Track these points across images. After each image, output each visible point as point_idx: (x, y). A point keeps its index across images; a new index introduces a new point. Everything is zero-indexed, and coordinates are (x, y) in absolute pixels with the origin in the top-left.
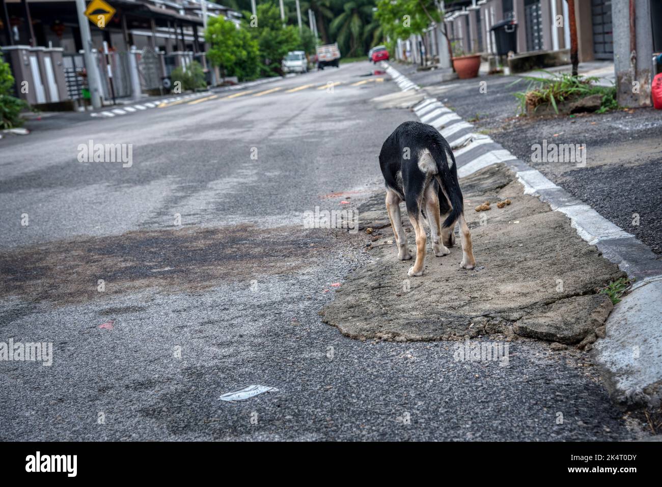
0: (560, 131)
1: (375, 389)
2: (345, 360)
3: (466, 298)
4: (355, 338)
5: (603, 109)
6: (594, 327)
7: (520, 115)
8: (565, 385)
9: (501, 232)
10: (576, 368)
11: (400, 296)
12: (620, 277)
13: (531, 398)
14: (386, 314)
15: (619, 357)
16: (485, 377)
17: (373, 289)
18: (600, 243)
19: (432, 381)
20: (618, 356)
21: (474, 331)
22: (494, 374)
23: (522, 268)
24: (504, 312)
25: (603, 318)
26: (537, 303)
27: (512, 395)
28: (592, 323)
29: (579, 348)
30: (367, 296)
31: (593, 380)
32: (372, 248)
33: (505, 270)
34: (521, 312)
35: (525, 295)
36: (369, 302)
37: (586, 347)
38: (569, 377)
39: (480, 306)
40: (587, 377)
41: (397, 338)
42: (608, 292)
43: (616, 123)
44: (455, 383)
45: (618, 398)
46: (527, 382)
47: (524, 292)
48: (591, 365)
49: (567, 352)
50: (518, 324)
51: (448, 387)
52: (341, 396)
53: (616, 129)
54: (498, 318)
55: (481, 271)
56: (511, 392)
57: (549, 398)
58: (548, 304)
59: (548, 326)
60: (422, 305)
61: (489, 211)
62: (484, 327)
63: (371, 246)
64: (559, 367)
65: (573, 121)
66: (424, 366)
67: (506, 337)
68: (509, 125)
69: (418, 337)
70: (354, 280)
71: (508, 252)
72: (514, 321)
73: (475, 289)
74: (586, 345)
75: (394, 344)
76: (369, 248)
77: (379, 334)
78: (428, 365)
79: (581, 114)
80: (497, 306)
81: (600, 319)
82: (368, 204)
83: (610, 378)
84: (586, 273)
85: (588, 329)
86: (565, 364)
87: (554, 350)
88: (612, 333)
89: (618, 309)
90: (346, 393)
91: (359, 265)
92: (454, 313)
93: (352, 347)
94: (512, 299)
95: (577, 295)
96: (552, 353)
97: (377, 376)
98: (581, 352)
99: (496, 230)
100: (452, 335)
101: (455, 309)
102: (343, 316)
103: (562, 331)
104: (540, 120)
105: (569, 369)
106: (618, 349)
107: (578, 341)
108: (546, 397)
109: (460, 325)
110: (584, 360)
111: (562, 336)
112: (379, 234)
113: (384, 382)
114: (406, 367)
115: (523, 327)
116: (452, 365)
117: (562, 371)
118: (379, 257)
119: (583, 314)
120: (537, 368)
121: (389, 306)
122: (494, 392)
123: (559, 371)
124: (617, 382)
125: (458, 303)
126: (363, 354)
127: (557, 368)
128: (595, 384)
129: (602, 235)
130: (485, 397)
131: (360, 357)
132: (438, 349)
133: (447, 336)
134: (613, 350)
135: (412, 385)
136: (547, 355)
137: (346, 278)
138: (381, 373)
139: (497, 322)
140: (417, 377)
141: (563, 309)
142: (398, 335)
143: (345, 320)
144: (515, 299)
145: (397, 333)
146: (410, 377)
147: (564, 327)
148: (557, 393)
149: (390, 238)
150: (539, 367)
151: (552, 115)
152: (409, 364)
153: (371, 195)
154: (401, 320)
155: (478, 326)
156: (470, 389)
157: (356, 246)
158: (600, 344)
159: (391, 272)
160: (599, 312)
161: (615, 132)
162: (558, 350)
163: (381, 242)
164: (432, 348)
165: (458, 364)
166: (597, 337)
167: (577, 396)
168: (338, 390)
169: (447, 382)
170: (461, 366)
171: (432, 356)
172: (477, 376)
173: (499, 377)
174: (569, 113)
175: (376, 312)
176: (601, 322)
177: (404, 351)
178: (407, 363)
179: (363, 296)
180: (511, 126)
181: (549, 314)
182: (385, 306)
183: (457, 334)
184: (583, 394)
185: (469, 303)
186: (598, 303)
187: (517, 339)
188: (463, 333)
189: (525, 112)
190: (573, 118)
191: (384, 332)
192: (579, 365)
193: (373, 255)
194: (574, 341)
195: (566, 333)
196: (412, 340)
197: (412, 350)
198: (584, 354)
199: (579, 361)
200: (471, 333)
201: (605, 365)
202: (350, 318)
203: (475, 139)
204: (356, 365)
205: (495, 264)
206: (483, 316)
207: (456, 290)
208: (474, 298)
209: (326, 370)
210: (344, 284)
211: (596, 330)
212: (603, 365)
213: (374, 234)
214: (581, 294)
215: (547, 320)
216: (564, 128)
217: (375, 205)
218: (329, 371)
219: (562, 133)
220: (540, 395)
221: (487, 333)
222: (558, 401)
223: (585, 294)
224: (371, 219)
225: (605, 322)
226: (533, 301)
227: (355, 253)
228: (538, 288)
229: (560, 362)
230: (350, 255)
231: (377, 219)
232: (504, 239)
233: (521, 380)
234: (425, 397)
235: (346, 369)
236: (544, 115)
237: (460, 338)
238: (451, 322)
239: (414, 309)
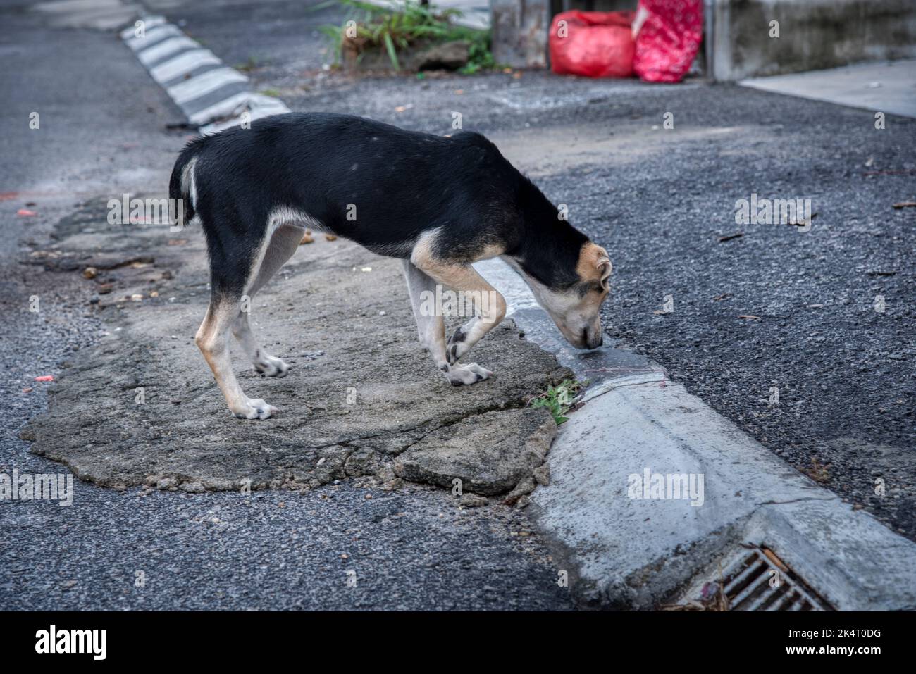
0: (406, 102)
1: (160, 585)
2: (92, 528)
3: (304, 409)
4: (105, 485)
5: (472, 67)
6: (531, 466)
7: (333, 67)
8: (496, 571)
9: (343, 286)
10: (508, 540)
11: (178, 403)
12: (564, 378)
13: (445, 597)
14: (158, 438)
15: (578, 520)
16: (359, 558)
17: (124, 389)
18: (518, 314)
19: (264, 567)
20: (576, 518)
21: (327, 471)
22: (374, 552)
23: (392, 357)
24: (375, 436)
25: (542, 450)
26: (430, 421)
27: (411, 592)
28: (529, 459)
29: (507, 503)
30: (115, 402)
31: (539, 561)
32: (103, 308)
33: (363, 358)
34: (405, 438)
35: (406, 406)
36: (122, 415)
37: (520, 501)
38: (501, 556)
39: (331, 426)
40: (528, 555)
41: (187, 486)
42: (548, 405)
43: (497, 96)
44: (307, 571)
45: (586, 593)
46: (433, 566)
47: (404, 400)
48: (532, 534)
49: (489, 510)
50: (402, 460)
51: (297, 580)
52: (97, 601)
53: (500, 105)
54: (366, 449)
55: (320, 359)
56: (408, 586)
57: (473, 596)
58: (449, 424)
59: (454, 463)
60: (225, 423)
61: (311, 246)
62: (343, 464)
63: (101, 304)
64: (481, 537)
65: (424, 84)
66: (245, 538)
67: (382, 483)
68: (313, 83)
69: (226, 483)
70: (82, 370)
71: (360, 324)
72: (395, 454)
73: (316, 393)
74: (519, 497)
75: (182, 496)
76: (96, 306)
77: (151, 479)
78: (253, 536)
79: (436, 74)
80: (360, 427)
81: (539, 452)
82: (76, 219)
83: (567, 558)
84: (506, 369)
85: (521, 470)
86: (490, 532)
87: (467, 506)
88: (559, 476)
89: (565, 434)
90: (106, 595)
91: (81, 340)
92: (287, 438)
93: (102, 503)
94: (384, 414)
95: (496, 408)
96: (464, 512)
97: (160, 561)
98: (511, 511)
99: (332, 282)
100: (287, 480)
101: (286, 430)
102: (73, 442)
103: (479, 474)
104: (367, 79)
105: (497, 542)
106: (574, 505)
107: (506, 491)
108: (468, 594)
109: (301, 460)
110: (519, 524)
111: (479, 482)
112: (112, 280)
113: (176, 570)
114: (213, 541)
115: (412, 466)
116: (296, 537)
117: (487, 546)
118: (120, 326)
119: (511, 442)
120: (445, 540)
121: (162, 423)
122: (380, 587)
123: (481, 545)
124: (579, 565)
125: (291, 419)
126: (126, 516)
127: (477, 540)
128: (544, 569)
129: (519, 301)
130: (365, 596)
131: (120, 522)
132: (267, 505)
133: (279, 482)
134: (567, 508)
135: (231, 576)
136: (457, 516)
137: (62, 365)
138: (166, 554)
139: (365, 456)
140: (237, 559)
141: (476, 432)
142: (189, 479)
143: (80, 449)
144: (390, 413)
145: (186, 476)
146: (223, 561)
147: (482, 466)
148: (487, 587)
149: (135, 289)
150: (447, 538)
151: (386, 70)
152: (216, 536)
153: (75, 202)
154: (191, 451)
155: (332, 463)
156: (336, 582)
157: (69, 303)
158: (541, 496)
159: (152, 356)
160: (537, 440)
161: (498, 111)
162: (474, 506)
163: (118, 297)
164: (253, 505)
165: (307, 534)
166: (536, 483)
167: (518, 592)
168: (90, 590)
169: (293, 570)
170: (313, 538)
171: (257, 518)
172: (344, 556)
173: (383, 557)
174: (416, 68)
175: (138, 435)
176: (541, 457)
177: (203, 509)
178: (213, 533)
179: (108, 402)
180: (318, 86)
181: (453, 442)
182: (153, 423)
183: (297, 478)
184: (528, 588)
185: (309, 420)
186: (535, 425)
187: (401, 486)
188: (308, 476)
189: (339, 62)
190: (422, 80)
191: (161, 474)
192: (512, 533)
193: (107, 322)
194: (499, 491)
195: (486, 476)
196: (214, 490)
197: (218, 508)
198: (517, 514)
199: (511, 527)
200: (322, 476)
201: (556, 534)
202: (90, 446)
203: (256, 105)
204: (117, 539)
205: (343, 346)
206: (340, 444)
207: (282, 395)
208: (318, 410)
209: (58, 549)
210: (62, 378)
211: (535, 472)
212: (552, 534)
213: (102, 280)
214: (502, 406)
215: (451, 452)
216: (410, 97)
217: (89, 221)
218: (63, 551)
219: (409, 106)
220: (458, 591)
221: (348, 475)
222: (490, 601)
223: (508, 406)
224: (89, 251)
225: (545, 456)
226: (422, 417)
227: (70, 315)
228: (428, 395)
229: (480, 528)
230: (61, 319)
231: (101, 251)
232: (351, 301)
233: (421, 563)
234: (257, 598)
235: (97, 546)
236: (374, 71)
237: (303, 485)
238: (283, 456)
239: (210, 429)
